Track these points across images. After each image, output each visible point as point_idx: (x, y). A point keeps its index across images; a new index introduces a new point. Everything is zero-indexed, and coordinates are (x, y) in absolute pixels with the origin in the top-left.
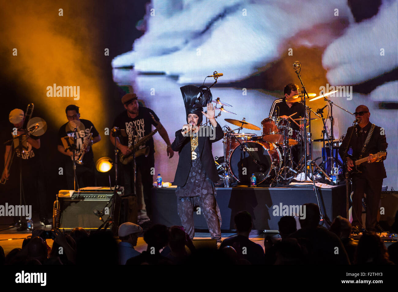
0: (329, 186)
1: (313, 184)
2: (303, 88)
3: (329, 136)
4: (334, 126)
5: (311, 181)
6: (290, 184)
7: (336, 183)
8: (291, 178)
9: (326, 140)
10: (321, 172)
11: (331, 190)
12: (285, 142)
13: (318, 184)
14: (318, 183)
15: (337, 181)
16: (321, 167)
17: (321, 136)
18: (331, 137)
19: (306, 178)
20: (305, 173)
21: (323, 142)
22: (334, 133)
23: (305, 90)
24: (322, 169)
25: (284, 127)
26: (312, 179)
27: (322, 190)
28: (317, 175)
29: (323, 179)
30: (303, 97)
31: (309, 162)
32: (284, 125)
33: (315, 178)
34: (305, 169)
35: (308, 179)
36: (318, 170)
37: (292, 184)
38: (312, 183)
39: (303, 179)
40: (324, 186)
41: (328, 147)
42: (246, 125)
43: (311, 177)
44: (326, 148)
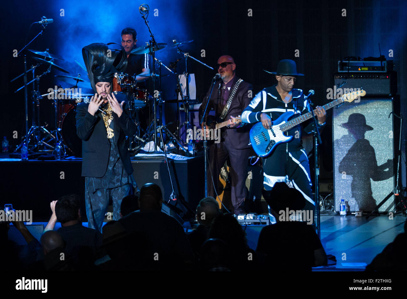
0: (184, 158)
1: (164, 155)
2: (152, 37)
3: (183, 97)
4: (190, 84)
5: (162, 151)
6: (136, 156)
7: (192, 154)
8: (138, 147)
9: (180, 101)
10: (175, 141)
11: (186, 162)
12: (130, 104)
13: (170, 156)
14: (171, 154)
15: (193, 153)
16: (174, 134)
17: (175, 96)
18: (186, 97)
19: (156, 148)
20: (154, 141)
21: (176, 104)
22: (190, 93)
23: (154, 40)
24: (175, 136)
25: (129, 85)
26: (162, 149)
27: (175, 162)
28: (170, 144)
29: (177, 149)
30: (152, 49)
31: (159, 128)
32: (128, 82)
33: (167, 148)
34: (154, 137)
35: (158, 149)
36: (171, 138)
37: (139, 155)
38: (164, 153)
39: (152, 149)
40: (179, 158)
41: (183, 109)
42: (82, 82)
43: (162, 147)
44: (180, 111)
